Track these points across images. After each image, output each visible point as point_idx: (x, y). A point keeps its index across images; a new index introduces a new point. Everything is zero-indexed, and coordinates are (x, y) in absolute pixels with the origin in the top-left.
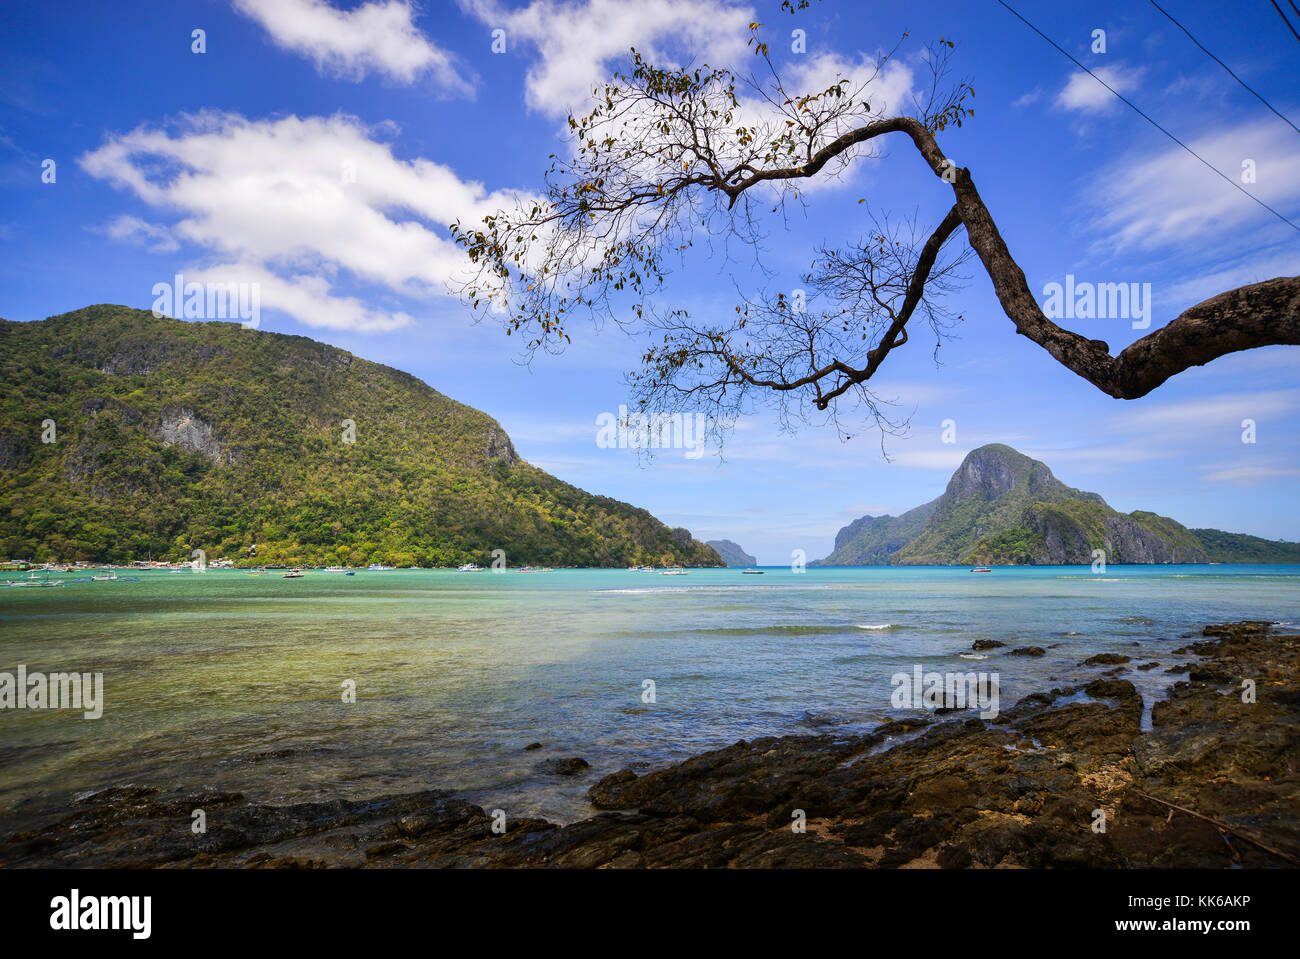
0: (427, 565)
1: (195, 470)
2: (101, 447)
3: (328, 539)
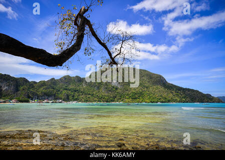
0: (152, 102)
1: (116, 89)
2: (106, 86)
3: (136, 98)
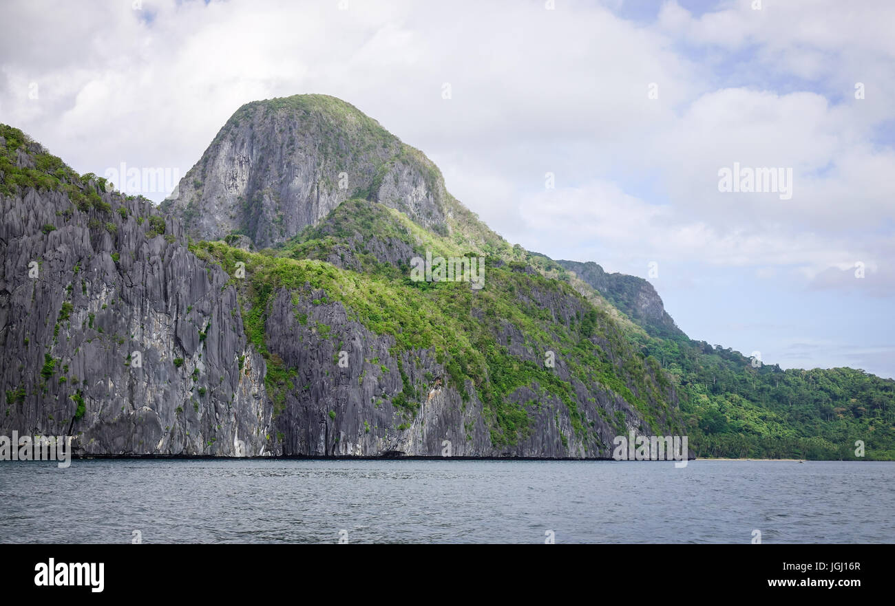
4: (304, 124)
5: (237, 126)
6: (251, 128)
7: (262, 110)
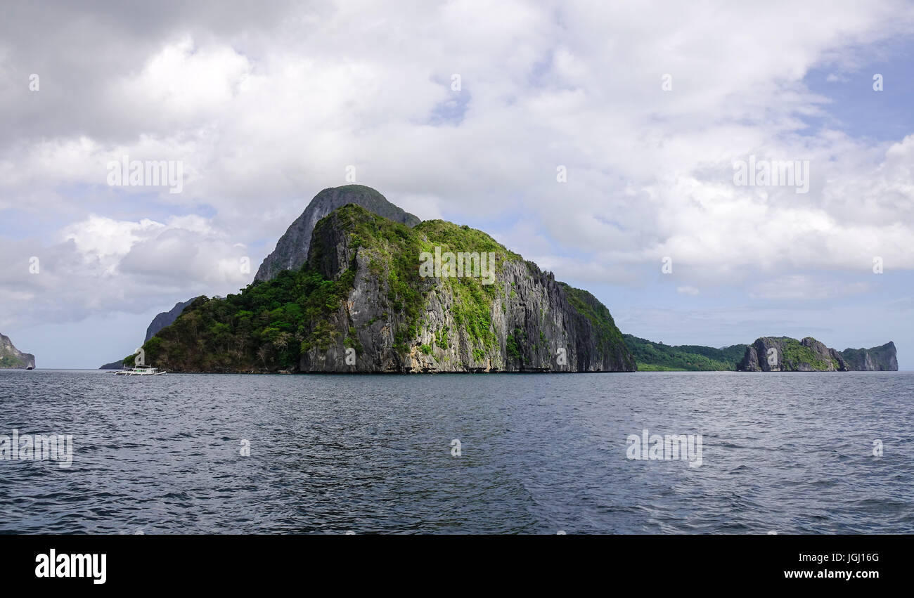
4: (362, 201)
5: (323, 200)
6: (331, 201)
7: (335, 195)
